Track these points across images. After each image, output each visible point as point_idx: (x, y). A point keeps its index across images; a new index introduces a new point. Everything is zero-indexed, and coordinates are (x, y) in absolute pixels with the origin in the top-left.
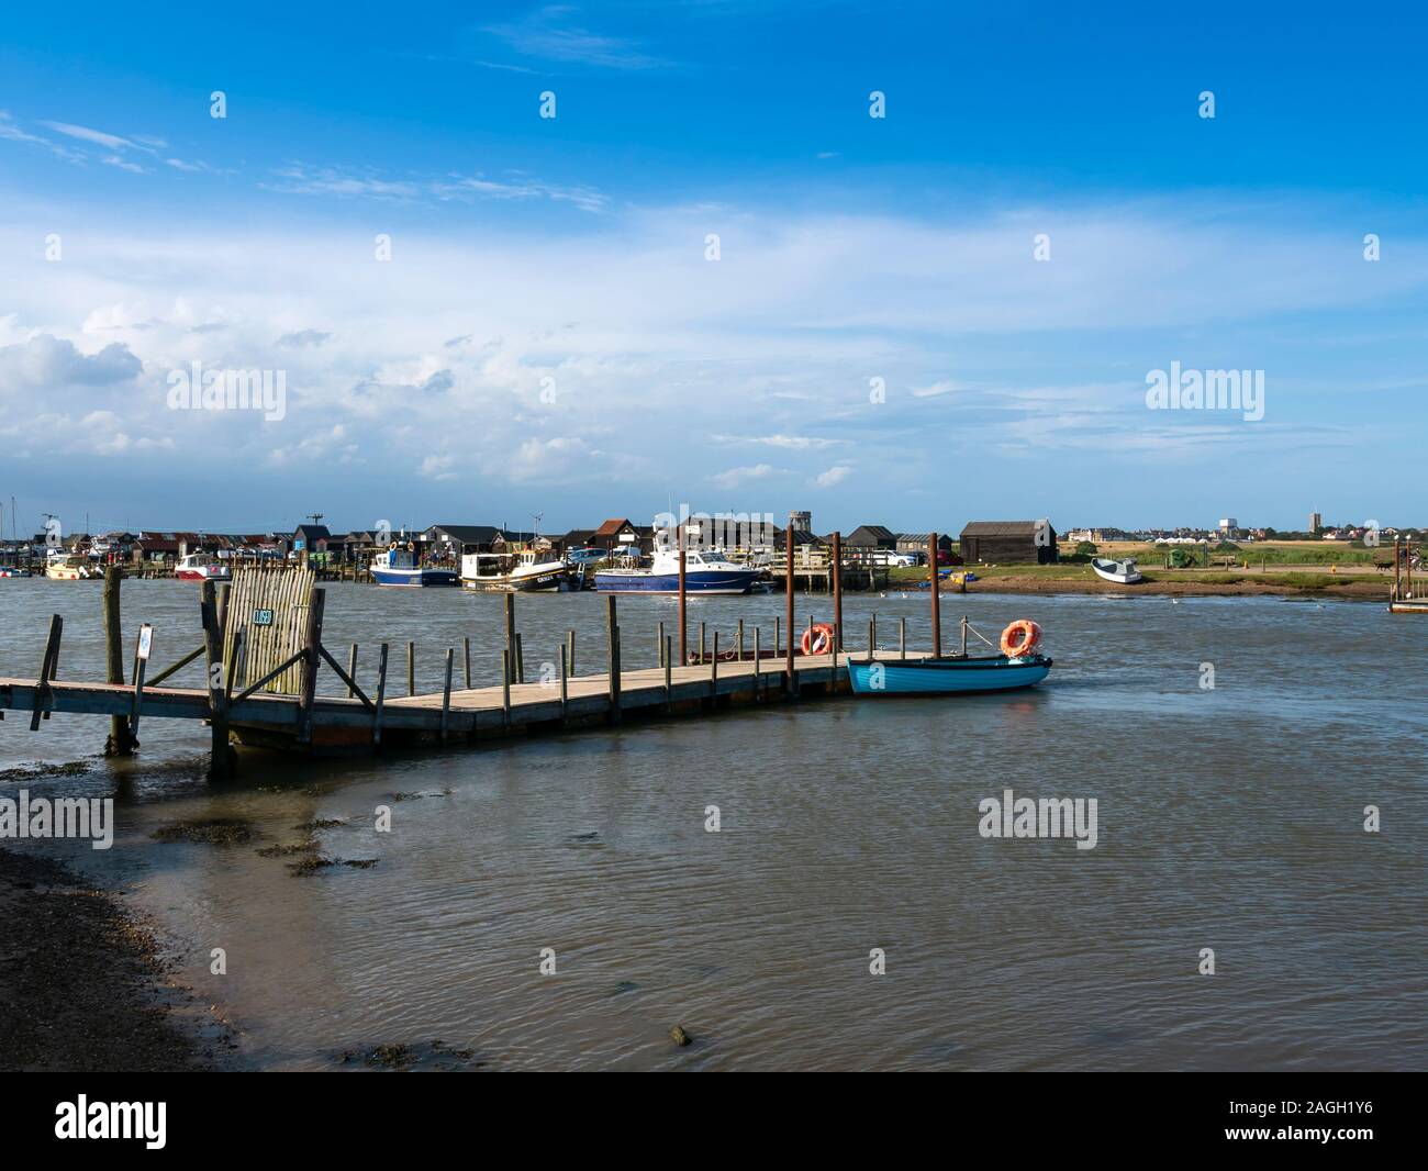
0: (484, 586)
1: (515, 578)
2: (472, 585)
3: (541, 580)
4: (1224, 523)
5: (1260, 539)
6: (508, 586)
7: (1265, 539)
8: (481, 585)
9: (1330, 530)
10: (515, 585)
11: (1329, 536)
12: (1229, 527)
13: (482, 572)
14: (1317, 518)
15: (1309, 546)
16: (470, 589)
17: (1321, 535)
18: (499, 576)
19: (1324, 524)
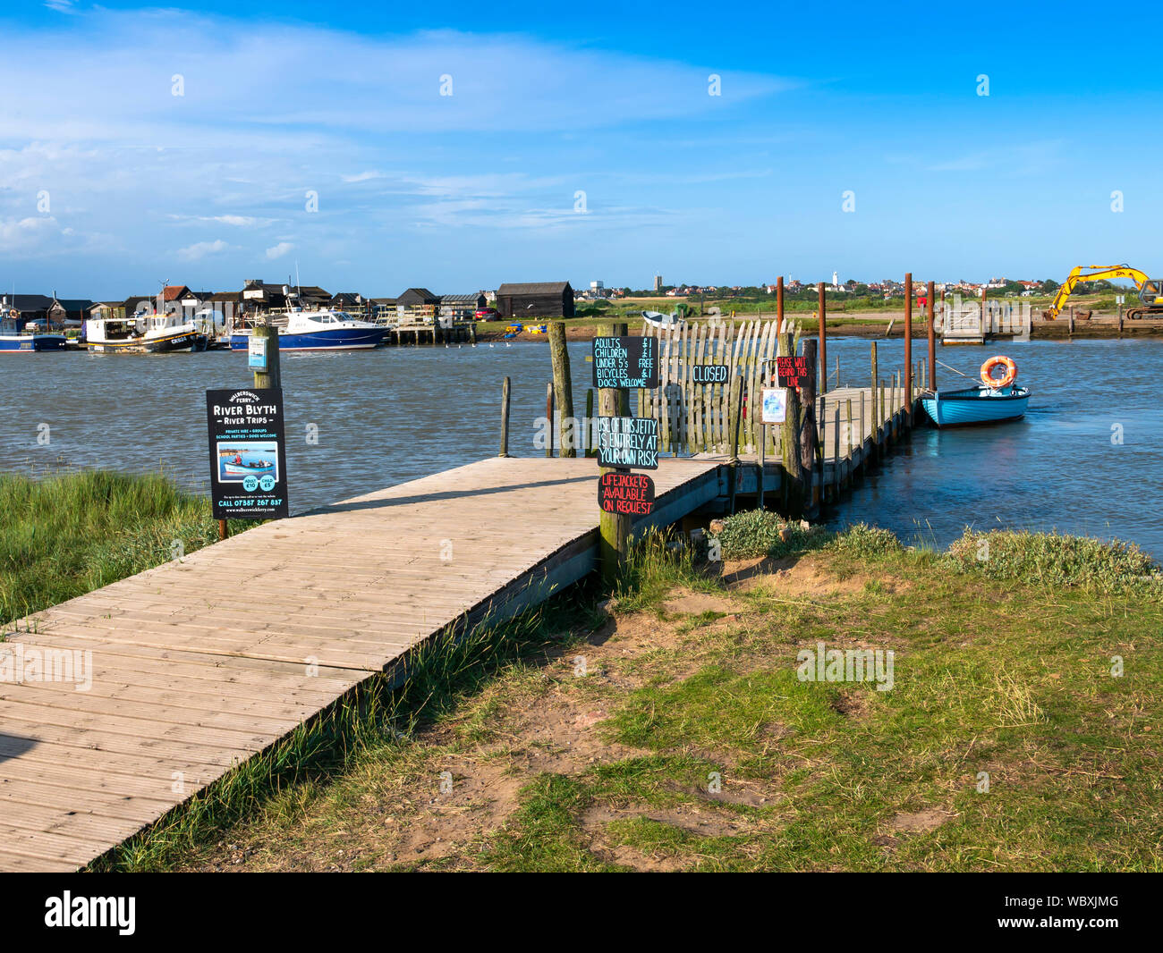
0: (114, 349)
1: (148, 340)
2: (101, 348)
3: (174, 342)
4: (594, 284)
5: (620, 297)
6: (140, 348)
7: (624, 297)
8: (110, 349)
9: (671, 288)
10: (149, 347)
11: (670, 293)
12: (598, 288)
13: (109, 336)
14: (660, 279)
15: (656, 301)
16: (98, 352)
17: (665, 292)
18: (130, 339)
19: (665, 284)
